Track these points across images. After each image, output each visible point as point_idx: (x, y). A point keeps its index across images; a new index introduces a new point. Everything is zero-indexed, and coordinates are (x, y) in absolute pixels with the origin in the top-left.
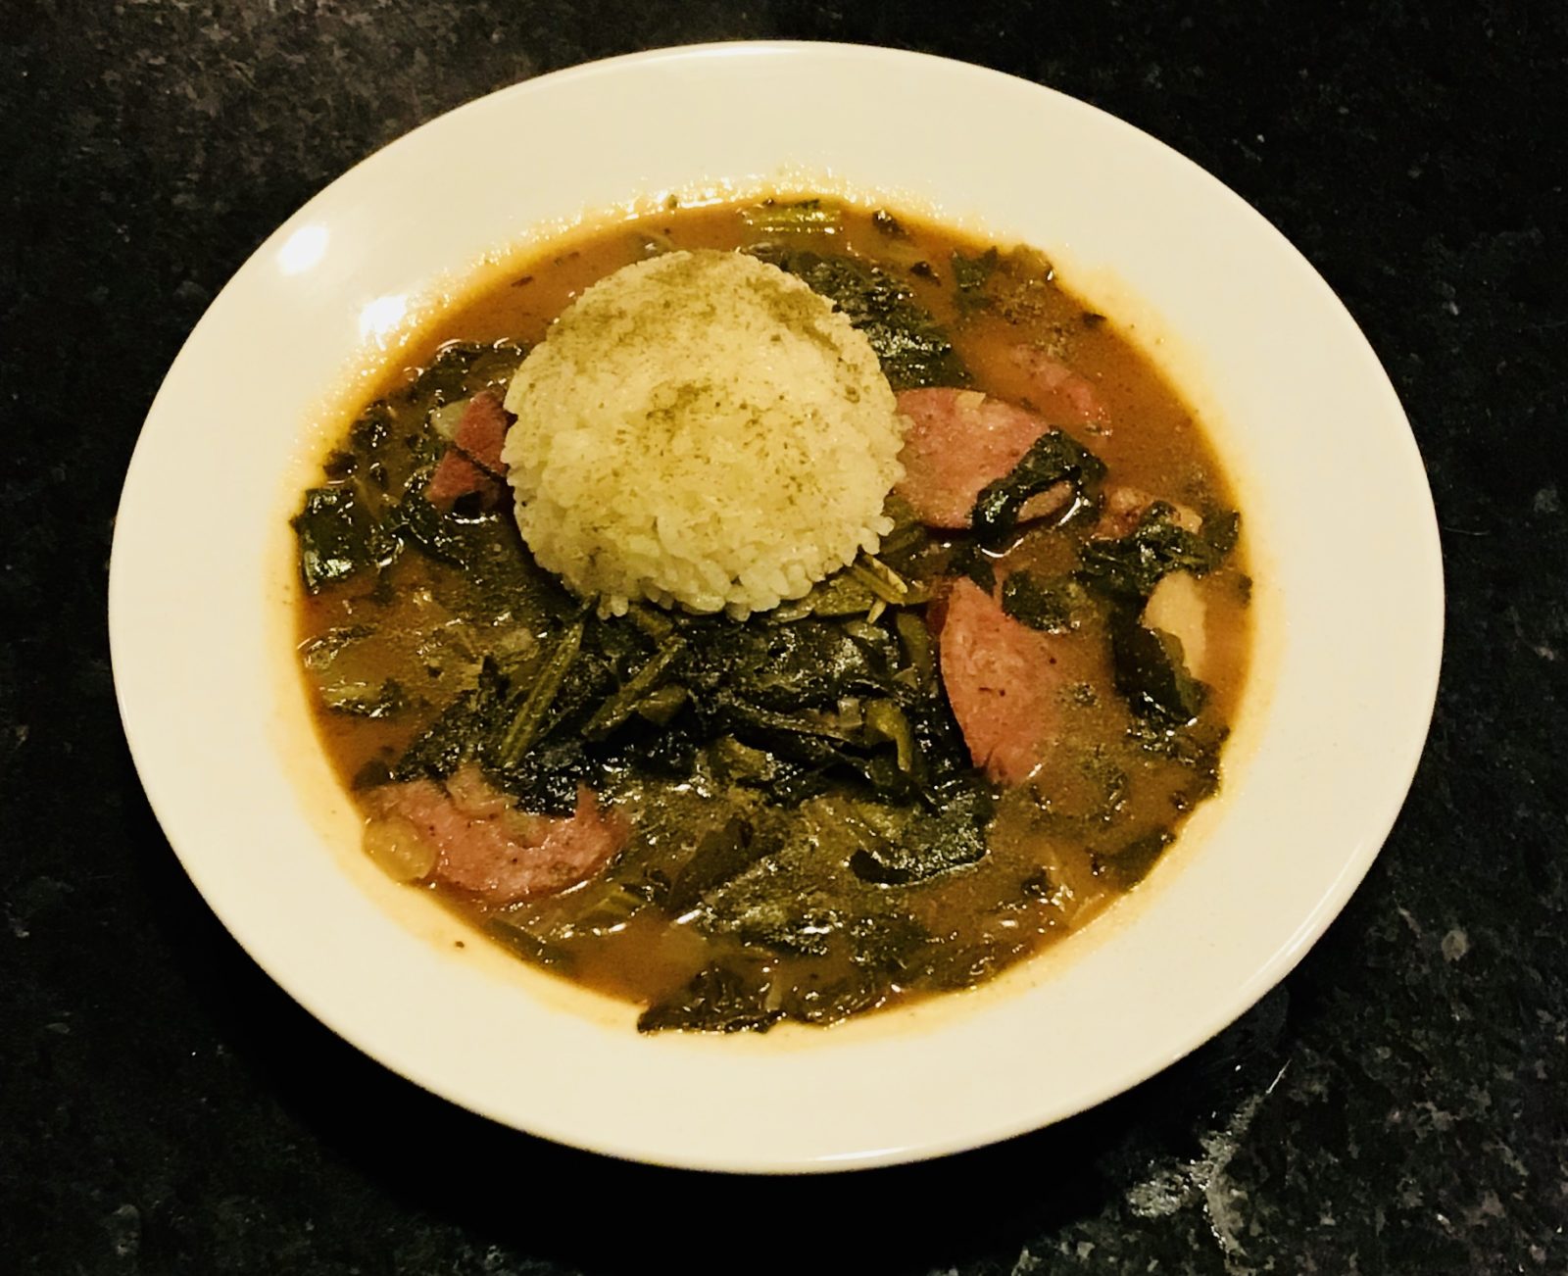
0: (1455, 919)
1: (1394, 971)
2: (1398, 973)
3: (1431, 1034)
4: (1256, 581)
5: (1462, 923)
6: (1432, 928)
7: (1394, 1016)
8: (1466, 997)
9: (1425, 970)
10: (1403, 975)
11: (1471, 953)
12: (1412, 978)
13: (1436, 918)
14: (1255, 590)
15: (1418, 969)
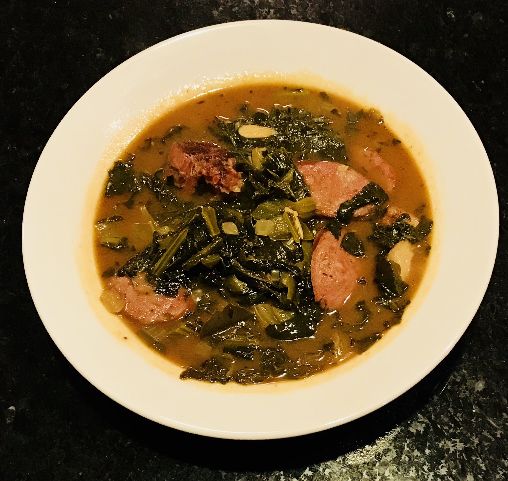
0: (482, 376)
1: (457, 392)
2: (458, 393)
3: (464, 416)
4: (433, 248)
5: (484, 378)
6: (473, 378)
7: (452, 407)
8: (479, 405)
9: (467, 393)
10: (459, 394)
11: (484, 390)
12: (462, 395)
13: (475, 375)
14: (432, 251)
15: (464, 392)
